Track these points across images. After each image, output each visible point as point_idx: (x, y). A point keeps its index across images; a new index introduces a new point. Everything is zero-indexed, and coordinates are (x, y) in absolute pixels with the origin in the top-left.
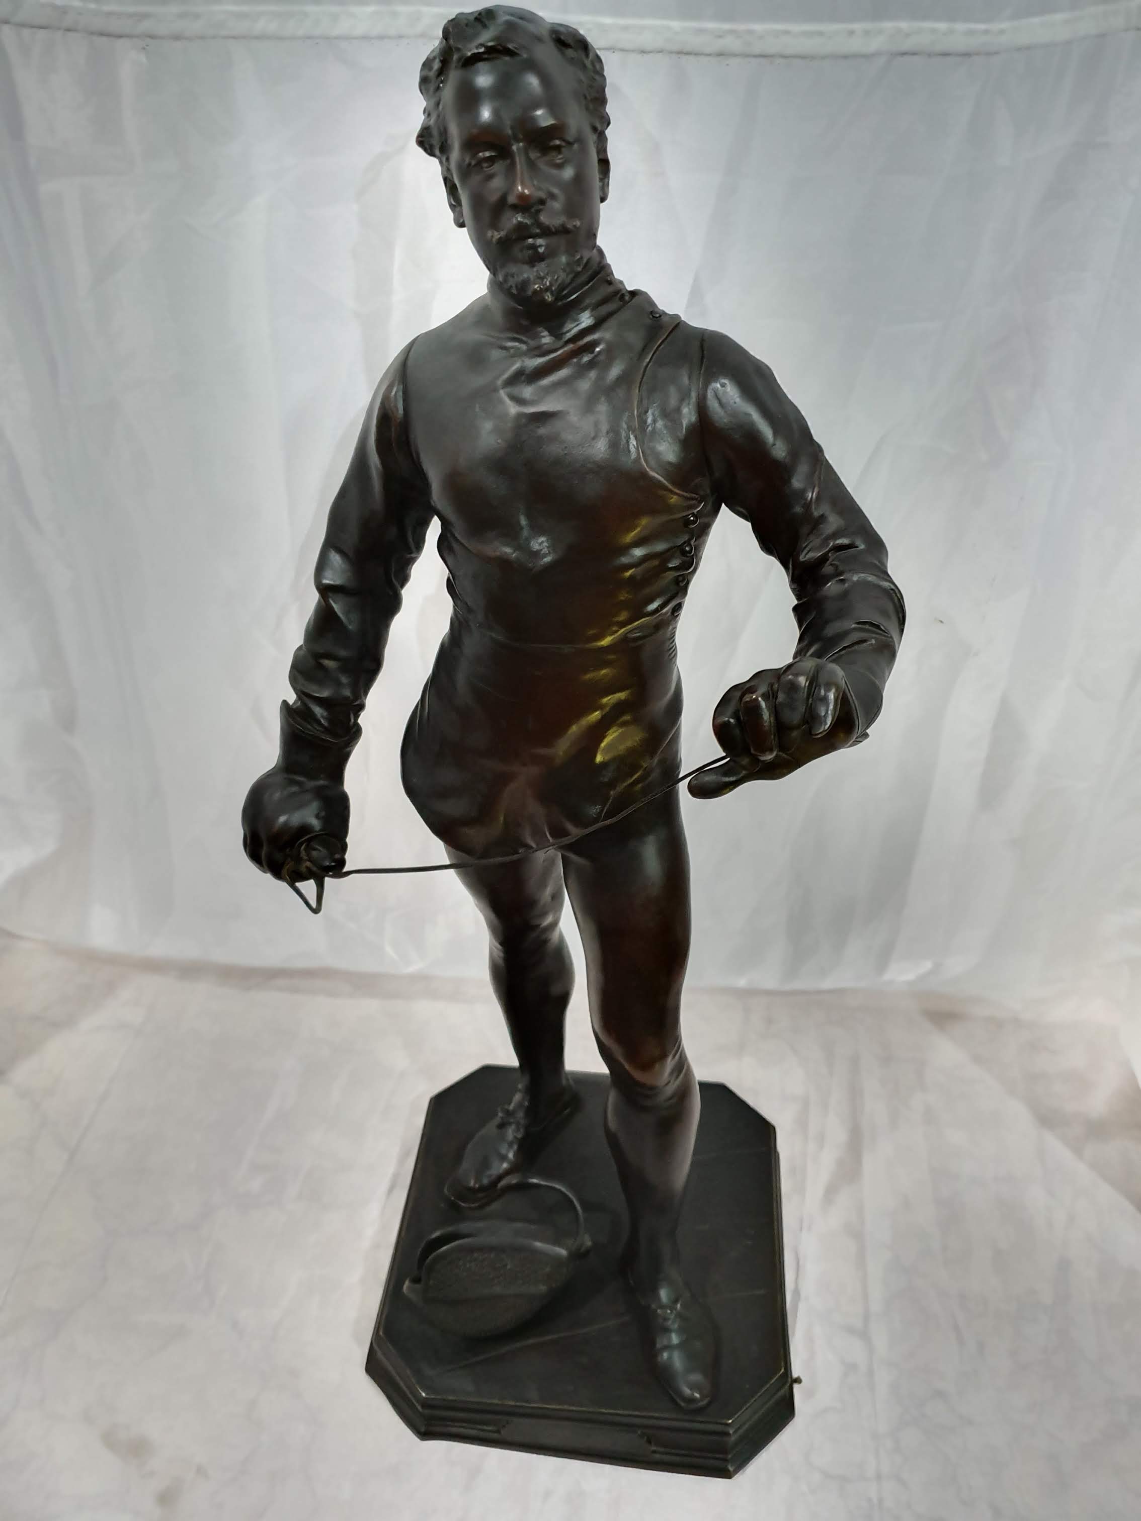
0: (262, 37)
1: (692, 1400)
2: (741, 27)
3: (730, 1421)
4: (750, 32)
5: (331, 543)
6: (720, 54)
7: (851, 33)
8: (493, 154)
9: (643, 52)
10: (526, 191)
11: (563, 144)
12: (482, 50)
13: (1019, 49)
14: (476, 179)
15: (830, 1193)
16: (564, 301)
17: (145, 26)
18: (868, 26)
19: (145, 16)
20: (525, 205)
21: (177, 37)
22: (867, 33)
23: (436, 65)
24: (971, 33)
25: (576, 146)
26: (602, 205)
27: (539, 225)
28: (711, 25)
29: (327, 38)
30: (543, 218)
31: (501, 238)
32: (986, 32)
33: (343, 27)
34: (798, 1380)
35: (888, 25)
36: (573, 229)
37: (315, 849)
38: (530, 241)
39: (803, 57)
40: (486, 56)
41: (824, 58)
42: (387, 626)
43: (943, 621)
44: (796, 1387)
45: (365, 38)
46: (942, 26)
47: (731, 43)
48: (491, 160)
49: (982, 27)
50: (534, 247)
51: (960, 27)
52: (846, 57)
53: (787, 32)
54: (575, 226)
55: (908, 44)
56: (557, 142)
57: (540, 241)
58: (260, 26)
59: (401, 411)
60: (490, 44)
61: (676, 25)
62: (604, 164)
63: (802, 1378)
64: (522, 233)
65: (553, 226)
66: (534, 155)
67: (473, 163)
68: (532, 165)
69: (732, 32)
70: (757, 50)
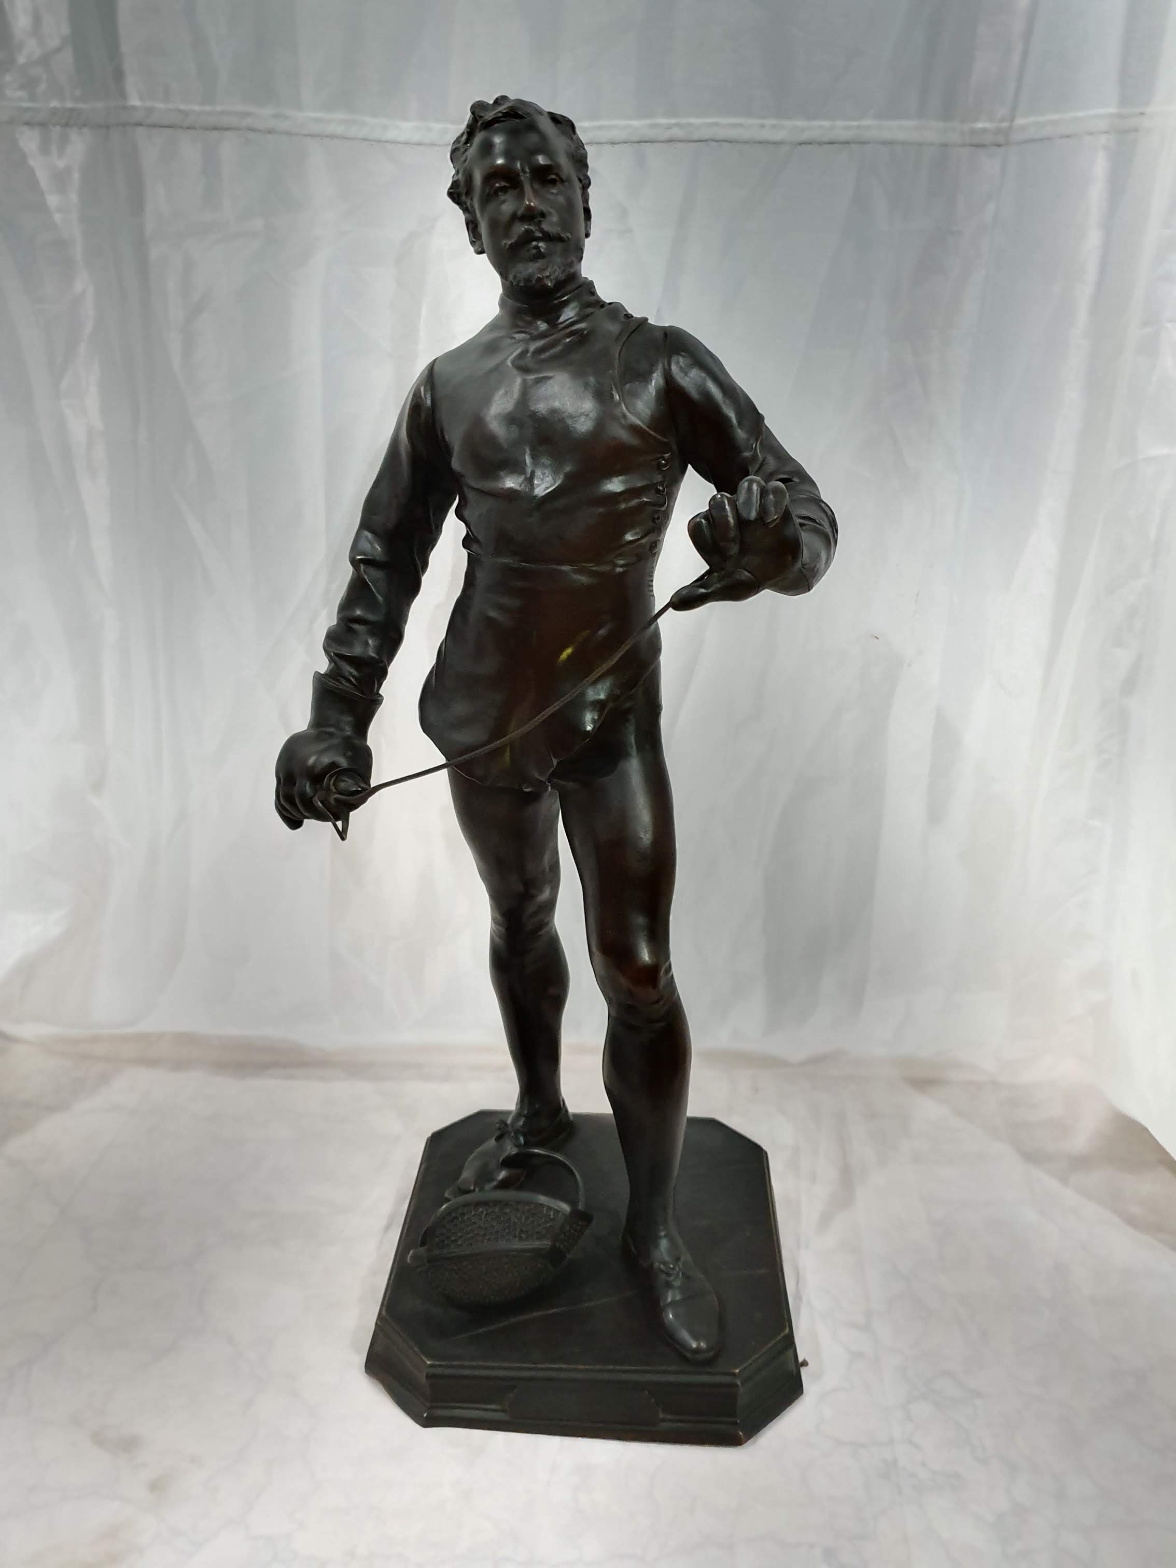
0: (332, 137)
1: (698, 1351)
2: (684, 121)
3: (737, 1371)
4: (690, 125)
5: (365, 524)
6: (670, 141)
7: (763, 126)
8: (507, 185)
9: (613, 143)
10: (532, 204)
11: (557, 179)
12: (500, 115)
13: (885, 143)
14: (491, 206)
15: (825, 1220)
16: (559, 300)
17: (248, 122)
18: (773, 122)
19: (248, 114)
20: (531, 216)
21: (270, 131)
22: (773, 127)
23: (465, 137)
24: (848, 128)
25: (566, 184)
26: (587, 240)
27: (542, 231)
28: (663, 121)
29: (379, 141)
30: (545, 226)
31: (511, 244)
32: (858, 127)
33: (391, 135)
34: (805, 1363)
35: (788, 123)
36: (567, 239)
37: (343, 781)
38: (534, 243)
39: (730, 142)
40: (502, 119)
41: (746, 142)
42: (409, 605)
43: (878, 637)
44: (803, 1371)
45: (407, 143)
46: (826, 123)
47: (677, 133)
48: (504, 190)
49: (855, 123)
50: (537, 247)
51: (839, 123)
52: (760, 143)
53: (717, 124)
54: (568, 237)
55: (805, 136)
56: (553, 177)
57: (541, 244)
58: (331, 129)
59: (429, 402)
60: (504, 111)
61: (635, 123)
62: (587, 212)
63: (808, 1361)
64: (528, 237)
65: (552, 233)
66: (536, 186)
67: (492, 192)
68: (535, 191)
69: (677, 125)
70: (695, 137)
